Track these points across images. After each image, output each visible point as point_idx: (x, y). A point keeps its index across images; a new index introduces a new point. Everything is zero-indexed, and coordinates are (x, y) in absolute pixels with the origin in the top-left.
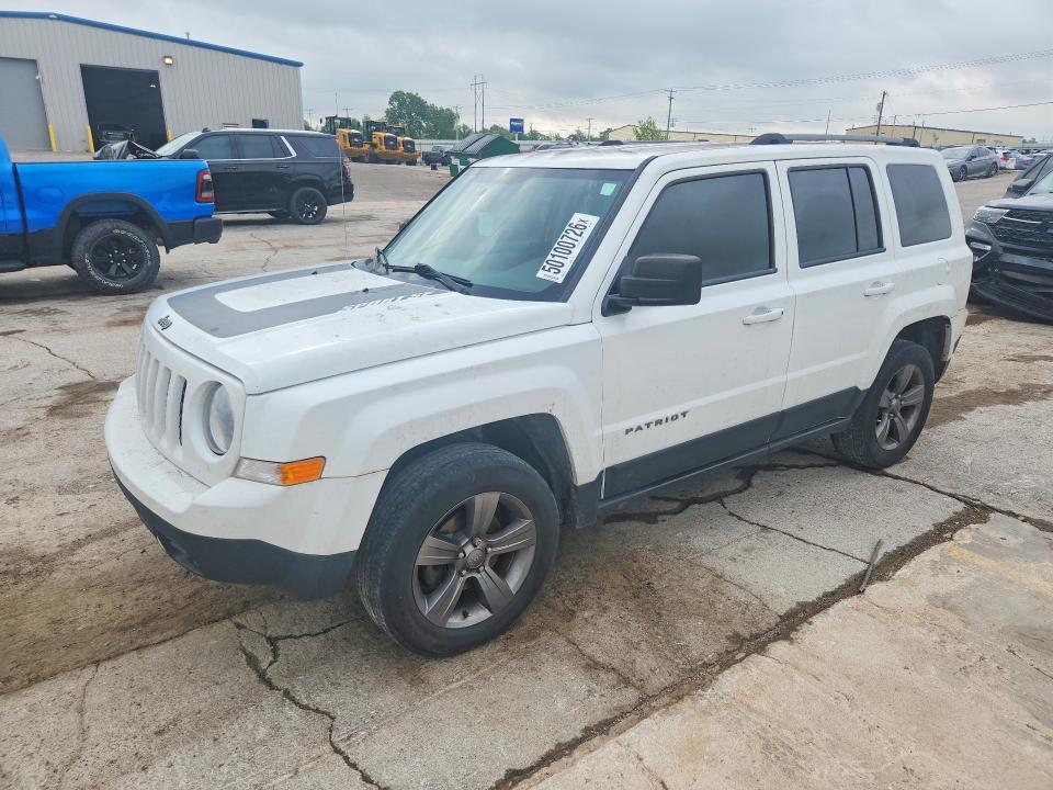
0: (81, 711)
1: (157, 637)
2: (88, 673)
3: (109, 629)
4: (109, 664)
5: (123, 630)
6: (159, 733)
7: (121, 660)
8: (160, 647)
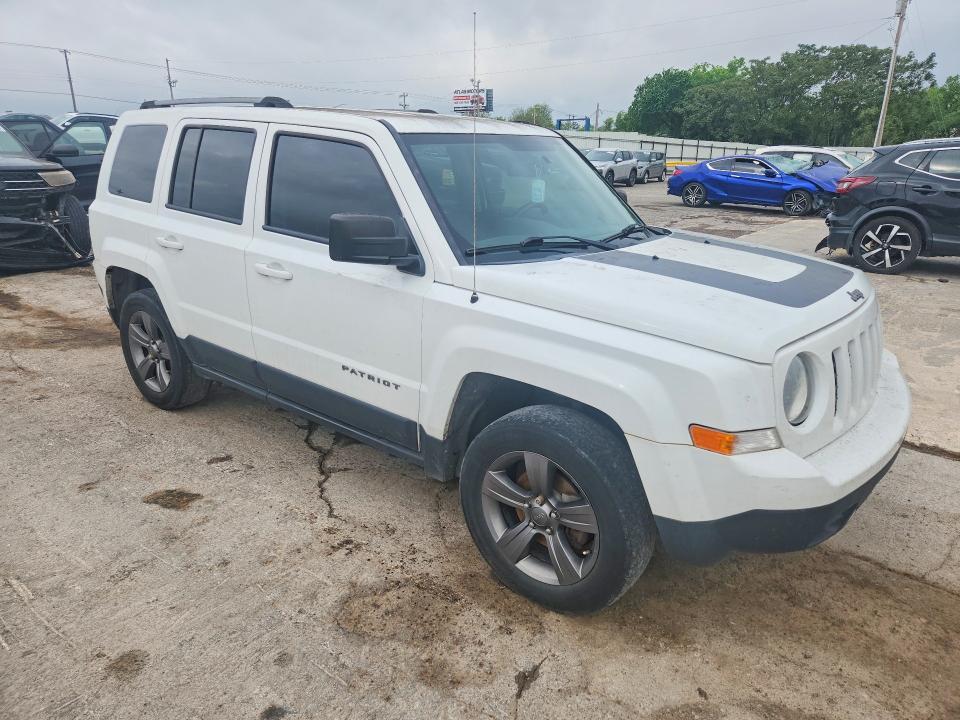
0: (949, 556)
1: (865, 566)
2: (932, 577)
3: (898, 601)
4: (914, 571)
5: (887, 593)
6: (905, 516)
7: (903, 569)
8: (869, 555)
